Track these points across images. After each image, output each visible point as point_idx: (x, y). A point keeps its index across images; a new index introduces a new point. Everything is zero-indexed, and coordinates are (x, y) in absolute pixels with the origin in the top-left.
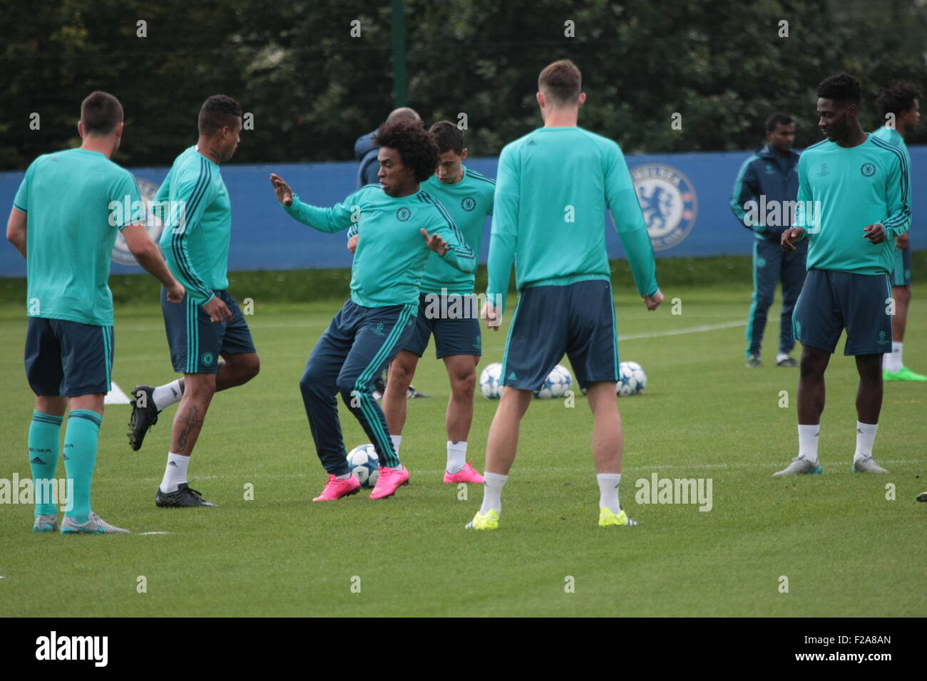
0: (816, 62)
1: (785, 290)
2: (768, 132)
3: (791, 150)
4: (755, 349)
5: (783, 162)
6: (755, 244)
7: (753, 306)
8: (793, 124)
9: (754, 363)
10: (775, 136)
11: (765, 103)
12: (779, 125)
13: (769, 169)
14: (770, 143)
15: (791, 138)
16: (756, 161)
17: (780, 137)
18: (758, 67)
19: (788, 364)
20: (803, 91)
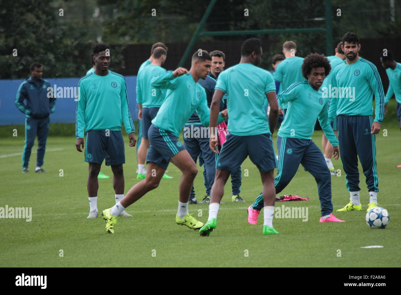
0: (51, 41)
1: (39, 139)
2: (31, 71)
3: (41, 79)
4: (26, 165)
5: (38, 84)
6: (26, 119)
7: (25, 146)
8: (42, 68)
9: (26, 171)
10: (34, 73)
11: (29, 58)
12: (36, 68)
13: (32, 87)
14: (32, 76)
15: (41, 73)
16: (26, 83)
17: (36, 73)
18: (26, 43)
19: (41, 172)
20: (46, 54)
